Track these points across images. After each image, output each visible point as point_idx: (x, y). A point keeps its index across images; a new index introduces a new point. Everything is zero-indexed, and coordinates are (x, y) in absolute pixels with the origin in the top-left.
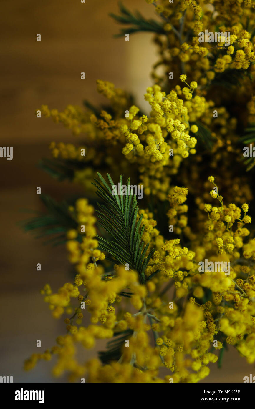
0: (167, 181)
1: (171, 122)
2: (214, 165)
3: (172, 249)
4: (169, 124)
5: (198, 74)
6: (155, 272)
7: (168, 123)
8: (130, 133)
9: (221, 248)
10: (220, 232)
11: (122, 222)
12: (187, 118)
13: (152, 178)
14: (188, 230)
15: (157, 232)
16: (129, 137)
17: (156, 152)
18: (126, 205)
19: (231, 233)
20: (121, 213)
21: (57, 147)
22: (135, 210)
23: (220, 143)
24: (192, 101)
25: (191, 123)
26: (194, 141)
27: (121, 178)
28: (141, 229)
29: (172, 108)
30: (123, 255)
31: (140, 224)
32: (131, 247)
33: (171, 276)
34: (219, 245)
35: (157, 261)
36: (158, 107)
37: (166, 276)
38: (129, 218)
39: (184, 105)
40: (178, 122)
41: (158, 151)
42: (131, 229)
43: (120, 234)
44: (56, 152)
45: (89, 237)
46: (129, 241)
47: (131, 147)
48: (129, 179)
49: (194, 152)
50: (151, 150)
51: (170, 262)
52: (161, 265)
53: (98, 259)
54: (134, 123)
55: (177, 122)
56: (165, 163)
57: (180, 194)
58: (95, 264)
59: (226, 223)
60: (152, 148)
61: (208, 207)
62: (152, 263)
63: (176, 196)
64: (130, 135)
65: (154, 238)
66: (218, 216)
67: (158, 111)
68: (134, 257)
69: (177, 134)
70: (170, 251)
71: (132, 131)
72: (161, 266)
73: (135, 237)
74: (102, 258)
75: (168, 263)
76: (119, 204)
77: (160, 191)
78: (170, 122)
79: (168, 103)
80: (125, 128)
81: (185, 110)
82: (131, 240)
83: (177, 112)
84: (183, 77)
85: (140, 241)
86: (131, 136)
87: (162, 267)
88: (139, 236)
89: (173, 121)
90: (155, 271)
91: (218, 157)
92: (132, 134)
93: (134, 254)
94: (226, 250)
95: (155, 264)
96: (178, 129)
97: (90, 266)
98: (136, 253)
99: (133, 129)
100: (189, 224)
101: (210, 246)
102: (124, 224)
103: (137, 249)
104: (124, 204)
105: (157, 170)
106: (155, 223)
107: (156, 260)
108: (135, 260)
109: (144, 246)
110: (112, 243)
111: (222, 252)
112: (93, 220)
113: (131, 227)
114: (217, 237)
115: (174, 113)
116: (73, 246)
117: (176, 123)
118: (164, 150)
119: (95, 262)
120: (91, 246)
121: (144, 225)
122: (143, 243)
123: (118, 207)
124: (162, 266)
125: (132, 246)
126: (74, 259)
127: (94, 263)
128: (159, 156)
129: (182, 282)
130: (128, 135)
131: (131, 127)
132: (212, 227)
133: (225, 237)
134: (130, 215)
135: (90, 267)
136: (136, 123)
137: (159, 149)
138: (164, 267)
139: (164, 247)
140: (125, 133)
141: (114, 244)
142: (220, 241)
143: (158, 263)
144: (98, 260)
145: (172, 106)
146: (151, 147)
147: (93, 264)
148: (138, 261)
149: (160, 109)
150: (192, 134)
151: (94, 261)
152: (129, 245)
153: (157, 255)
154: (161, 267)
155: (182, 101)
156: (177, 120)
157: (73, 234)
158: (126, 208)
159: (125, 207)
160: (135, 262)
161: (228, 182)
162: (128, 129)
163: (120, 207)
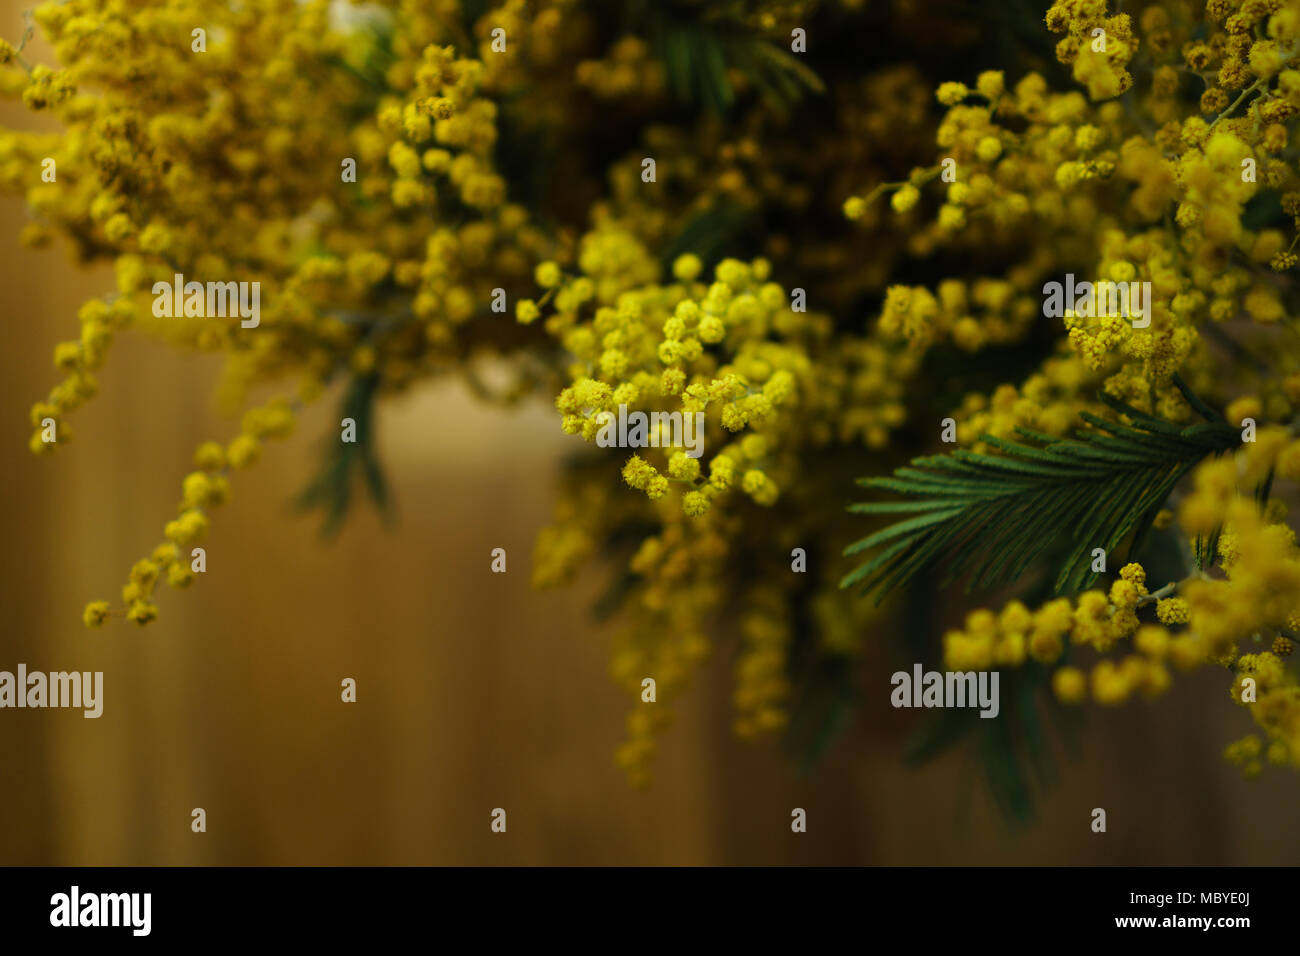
0: (853, 348)
1: (672, 347)
2: (797, 197)
3: (1102, 335)
4: (677, 354)
5: (510, 260)
6: (1181, 389)
7: (674, 358)
8: (709, 483)
9: (1093, 169)
10: (1033, 173)
11: (1007, 506)
12: (653, 293)
13: (847, 400)
14: (1022, 277)
15: (1034, 385)
16: (722, 485)
17: (771, 396)
18: (949, 490)
19: (1037, 139)
20: (974, 506)
21: (750, 714)
22: (965, 462)
23: (731, 181)
24: (596, 276)
25: (667, 278)
26: (729, 269)
27: (857, 508)
28: (1028, 440)
29: (625, 347)
30: (1125, 498)
31: (1014, 446)
32: (1093, 474)
33: (1190, 334)
34: (1082, 175)
35: (1141, 383)
36: (625, 393)
37: (1193, 350)
38: (993, 479)
39: (613, 305)
40: (673, 325)
41: (767, 388)
42: (1032, 475)
43: (1049, 511)
44: (769, 719)
45: (1074, 622)
46: (1074, 481)
47: (754, 479)
48: (860, 482)
49: (761, 267)
50: (764, 413)
51: (1148, 343)
52: (1156, 371)
53: (1140, 587)
54: (678, 473)
55: (671, 328)
56: (801, 362)
57: (907, 312)
58: (1157, 594)
59: (1004, 155)
60: (759, 409)
61: (949, 216)
62: (1148, 401)
63: (913, 324)
64: (717, 484)
65: (1054, 393)
66: (981, 183)
67: (636, 394)
68: (1127, 463)
69: (710, 328)
70: (1108, 342)
71: (702, 476)
72: (1161, 372)
73: (1060, 459)
74: (1137, 573)
75: (1151, 350)
76: (944, 516)
77: (890, 374)
78: (673, 351)
79: (612, 360)
80: (695, 499)
81: (630, 303)
82: (1069, 473)
83: (635, 329)
84: (526, 311)
85: (1071, 444)
86: (719, 479)
87: (1164, 368)
88: (1055, 447)
89: (667, 344)
90: (1176, 390)
91: (772, 183)
92: (713, 477)
93: (1117, 462)
94: (1096, 150)
95: (1152, 392)
96: (692, 323)
97: (1166, 615)
98: (1115, 456)
99: (696, 473)
100: (998, 272)
101: (1081, 207)
102: (1014, 498)
103: (1099, 454)
104: (944, 497)
105: (823, 384)
106: (1004, 392)
107: (1139, 387)
108: (1137, 458)
109: (1090, 430)
110: (1081, 537)
111: (1106, 166)
112: (1015, 611)
113: (1025, 474)
114: (1049, 183)
115: (639, 339)
116: (1112, 683)
117: (675, 331)
118: (759, 369)
119: (1152, 596)
120: (1101, 615)
121: (1018, 431)
122: (1079, 433)
123: (956, 517)
124: (1161, 369)
125: (1090, 469)
126: (1159, 677)
127: (1156, 600)
128: (780, 384)
129: (1210, 296)
130: (719, 489)
131: (692, 479)
132: (1017, 202)
133: (1052, 156)
134: (981, 478)
135: (1172, 613)
136: (680, 465)
137: (757, 383)
138: (1163, 363)
139: (1093, 363)
140: (709, 498)
141: (1084, 531)
142: (1068, 173)
143: (1148, 379)
144: (1145, 585)
145: (618, 347)
146: (755, 412)
147: (1160, 602)
148: (1143, 449)
149: (630, 386)
150: (707, 277)
151: (1148, 600)
152: (1088, 479)
153: (1121, 387)
154: (1166, 372)
155: (603, 314)
156: (666, 329)
157: (1068, 682)
158: (960, 491)
159: (955, 496)
160: (1144, 459)
161: (856, 149)
162: (699, 490)
163: (956, 512)
